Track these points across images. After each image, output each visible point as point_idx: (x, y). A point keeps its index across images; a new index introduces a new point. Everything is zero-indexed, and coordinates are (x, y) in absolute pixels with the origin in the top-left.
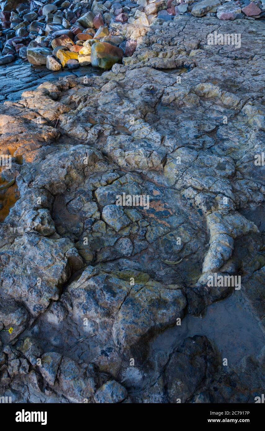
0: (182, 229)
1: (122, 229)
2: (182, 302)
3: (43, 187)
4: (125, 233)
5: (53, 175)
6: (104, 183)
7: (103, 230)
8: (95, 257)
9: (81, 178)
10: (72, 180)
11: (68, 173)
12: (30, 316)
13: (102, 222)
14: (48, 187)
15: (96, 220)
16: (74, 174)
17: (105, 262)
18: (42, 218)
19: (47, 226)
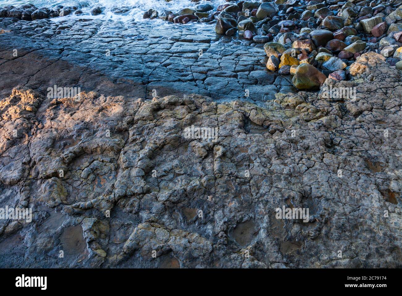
0: (94, 193)
1: (82, 178)
2: (57, 204)
3: (82, 147)
4: (82, 180)
5: (92, 145)
6: (101, 160)
7: (79, 174)
8: (67, 179)
9: (100, 153)
10: (96, 151)
11: (96, 148)
12: (37, 177)
13: (81, 171)
14: (84, 148)
15: (81, 169)
16: (99, 149)
17: (67, 183)
18: (68, 156)
19: (66, 159)
